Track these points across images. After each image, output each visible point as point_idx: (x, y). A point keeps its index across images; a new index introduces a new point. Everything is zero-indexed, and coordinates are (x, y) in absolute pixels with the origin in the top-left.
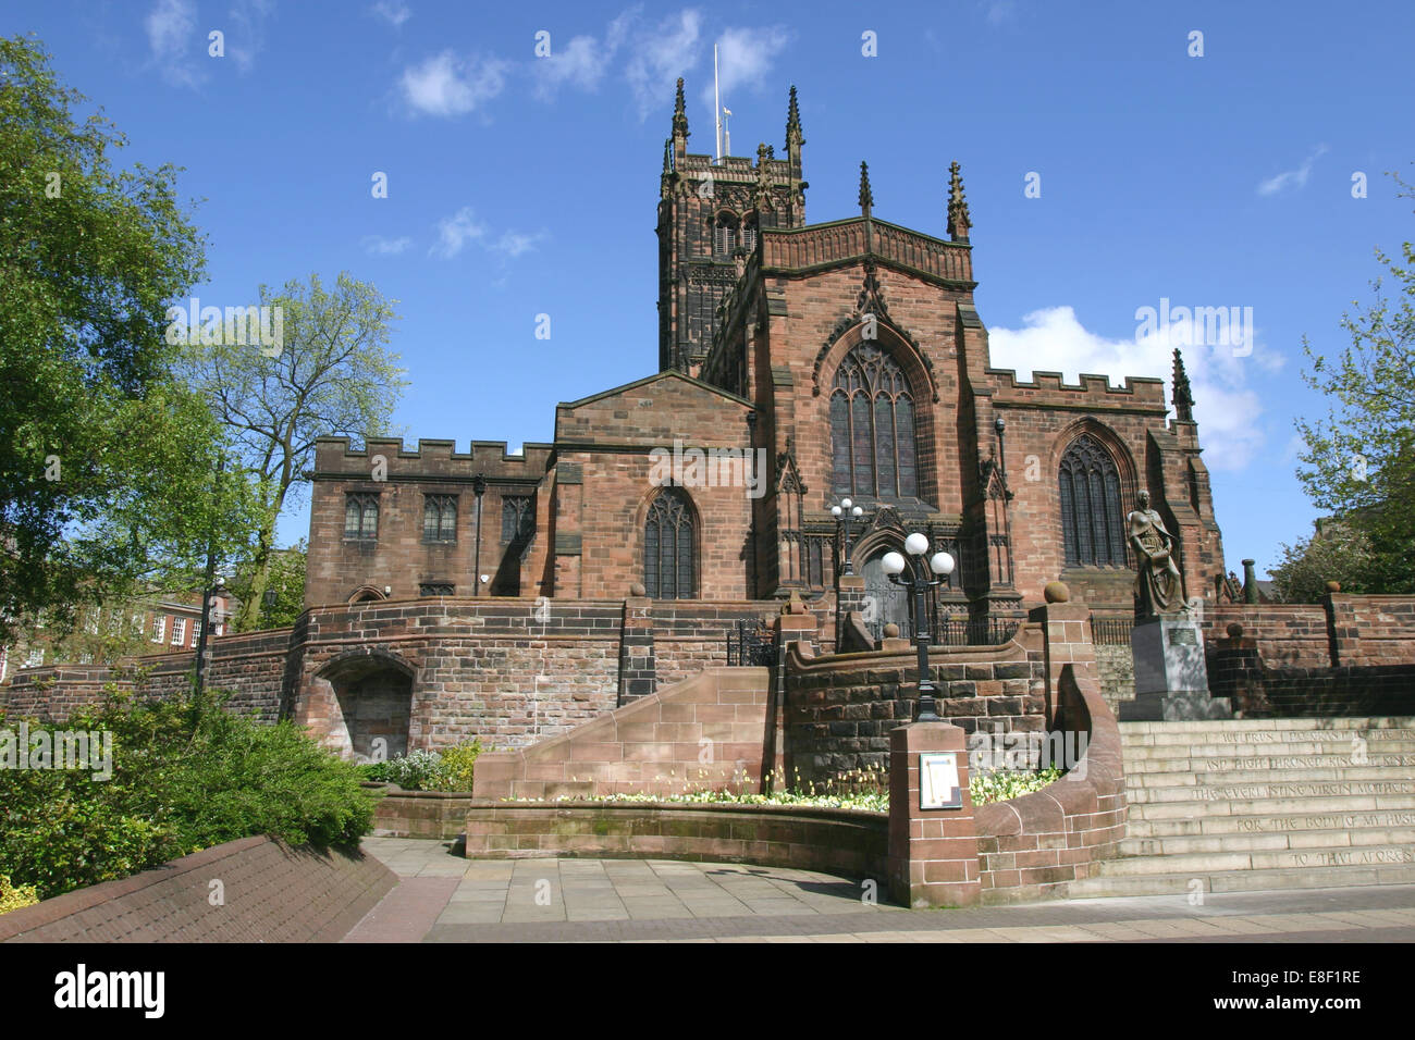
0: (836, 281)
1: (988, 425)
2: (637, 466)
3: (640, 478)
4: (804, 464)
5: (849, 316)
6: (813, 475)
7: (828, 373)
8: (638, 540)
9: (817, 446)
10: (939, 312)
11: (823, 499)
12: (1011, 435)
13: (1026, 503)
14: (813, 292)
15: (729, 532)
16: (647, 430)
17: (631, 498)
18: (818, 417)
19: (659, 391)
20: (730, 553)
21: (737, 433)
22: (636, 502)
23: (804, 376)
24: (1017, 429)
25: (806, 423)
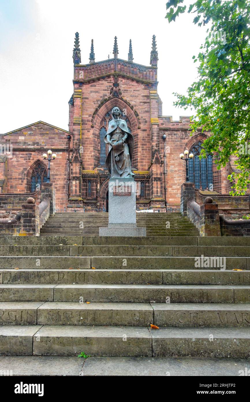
0: (102, 84)
1: (157, 136)
2: (27, 156)
3: (28, 160)
4: (87, 153)
5: (106, 97)
6: (90, 157)
7: (98, 120)
8: (27, 182)
9: (92, 147)
10: (143, 94)
11: (93, 166)
12: (169, 141)
13: (173, 166)
14: (93, 89)
15: (60, 179)
16: (31, 143)
17: (25, 167)
18: (93, 136)
19: (35, 129)
20: (60, 186)
21: (63, 143)
22: (26, 169)
23: (88, 121)
24: (172, 139)
25: (88, 138)
